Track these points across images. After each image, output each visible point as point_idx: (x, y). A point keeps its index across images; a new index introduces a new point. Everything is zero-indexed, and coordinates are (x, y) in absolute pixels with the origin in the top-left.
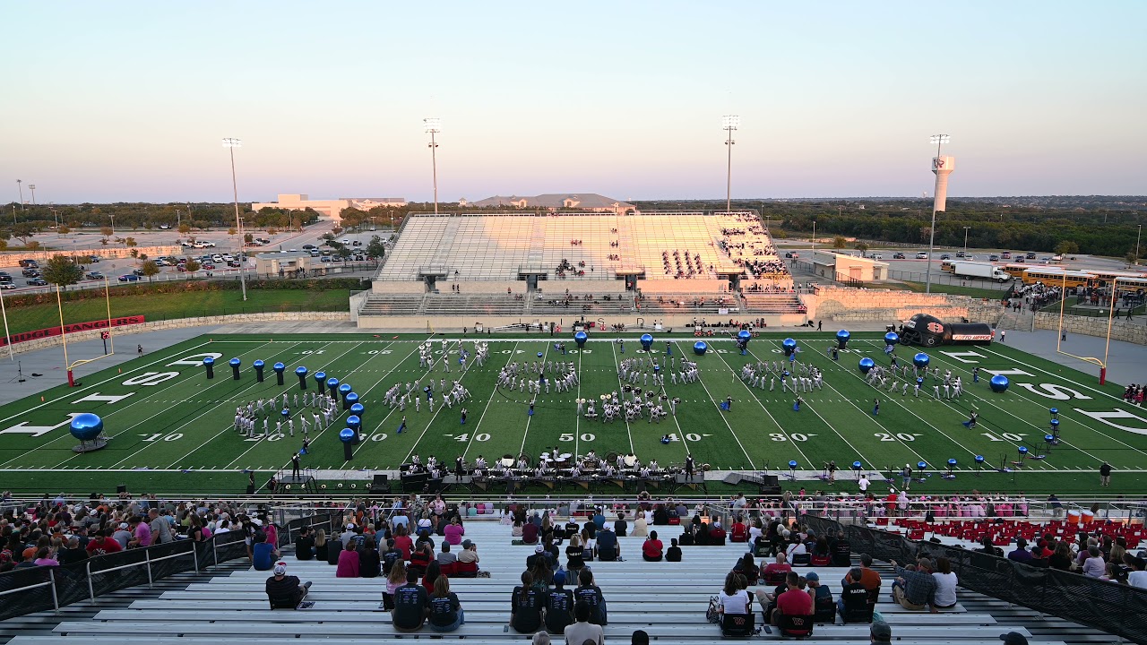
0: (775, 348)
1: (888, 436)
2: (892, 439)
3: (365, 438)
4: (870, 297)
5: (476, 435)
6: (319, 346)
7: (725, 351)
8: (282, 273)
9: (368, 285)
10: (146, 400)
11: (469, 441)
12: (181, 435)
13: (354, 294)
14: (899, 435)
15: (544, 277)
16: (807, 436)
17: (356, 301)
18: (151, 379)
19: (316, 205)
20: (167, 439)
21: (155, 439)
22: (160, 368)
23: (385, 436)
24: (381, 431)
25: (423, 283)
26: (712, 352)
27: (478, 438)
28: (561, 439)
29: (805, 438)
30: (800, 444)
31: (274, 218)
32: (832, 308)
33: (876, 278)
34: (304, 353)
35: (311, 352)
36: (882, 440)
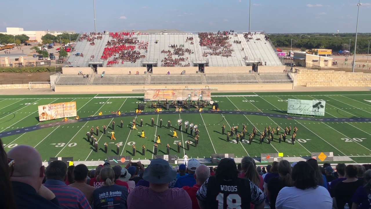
0: (279, 99)
1: (348, 139)
2: (351, 141)
3: (65, 145)
4: (324, 74)
5: (127, 143)
6: (34, 101)
7: (254, 101)
8: (11, 65)
9: (59, 70)
11: (124, 145)
13: (52, 74)
14: (354, 139)
15: (156, 65)
16: (306, 140)
17: (54, 78)
19: (27, 33)
23: (76, 144)
24: (73, 141)
25: (90, 68)
26: (246, 101)
27: (129, 144)
28: (175, 143)
29: (305, 141)
30: (303, 144)
32: (306, 80)
33: (326, 65)
34: (26, 104)
35: (30, 103)
36: (345, 141)
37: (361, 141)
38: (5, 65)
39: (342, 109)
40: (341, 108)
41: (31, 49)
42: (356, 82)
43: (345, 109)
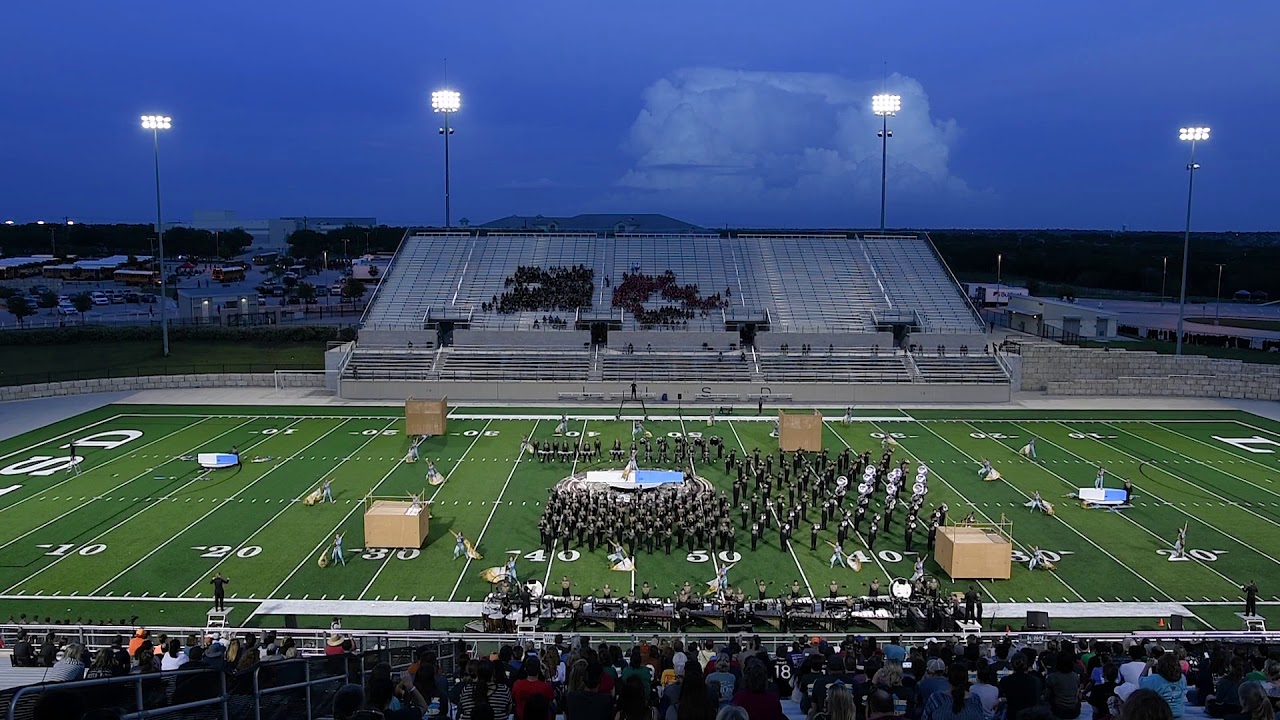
0: (974, 431)
3: (387, 554)
5: (557, 553)
6: (285, 423)
8: (217, 320)
9: (350, 335)
10: (41, 495)
11: (548, 560)
12: (103, 547)
13: (330, 347)
15: (616, 326)
16: (1060, 555)
17: (335, 359)
18: (41, 466)
19: (249, 226)
20: (82, 552)
21: (66, 552)
22: (53, 451)
23: (417, 553)
25: (432, 332)
27: (562, 556)
28: (691, 559)
29: (1056, 557)
31: (190, 244)
32: (1045, 376)
33: (1102, 334)
34: (265, 432)
35: (275, 431)
36: (1170, 559)
37: (1214, 558)
38: (202, 318)
39: (1154, 464)
40: (1150, 461)
41: (262, 272)
42: (1189, 382)
43: (1161, 464)
